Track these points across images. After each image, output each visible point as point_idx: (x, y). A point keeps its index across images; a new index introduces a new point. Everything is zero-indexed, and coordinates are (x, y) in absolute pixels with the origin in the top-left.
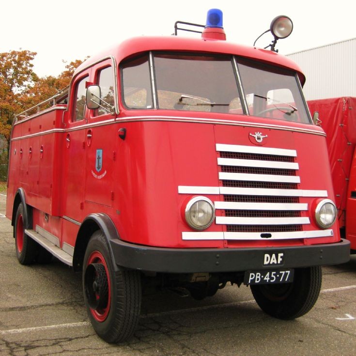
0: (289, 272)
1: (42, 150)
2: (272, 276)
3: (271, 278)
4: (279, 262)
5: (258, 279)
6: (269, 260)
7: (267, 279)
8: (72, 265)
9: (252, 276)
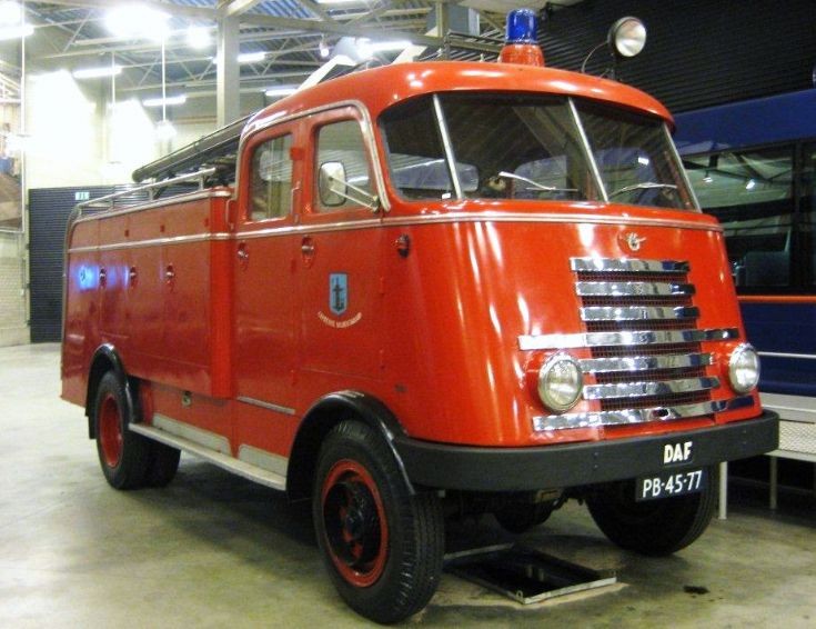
0: (699, 473)
1: (169, 274)
2: (678, 482)
3: (677, 487)
4: (686, 458)
5: (657, 490)
6: (673, 454)
7: (669, 487)
8: (284, 488)
9: (648, 485)
